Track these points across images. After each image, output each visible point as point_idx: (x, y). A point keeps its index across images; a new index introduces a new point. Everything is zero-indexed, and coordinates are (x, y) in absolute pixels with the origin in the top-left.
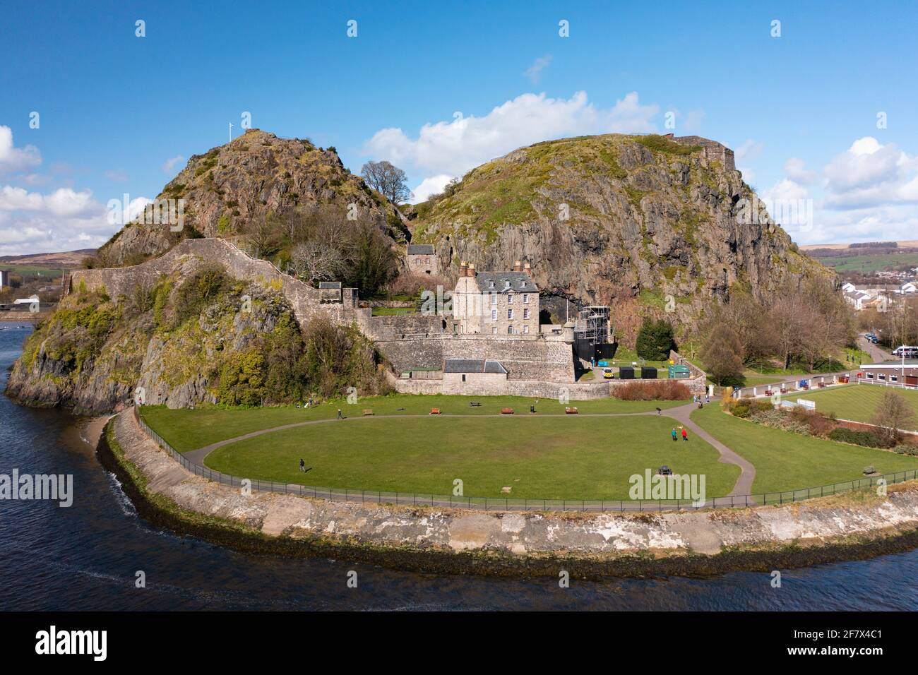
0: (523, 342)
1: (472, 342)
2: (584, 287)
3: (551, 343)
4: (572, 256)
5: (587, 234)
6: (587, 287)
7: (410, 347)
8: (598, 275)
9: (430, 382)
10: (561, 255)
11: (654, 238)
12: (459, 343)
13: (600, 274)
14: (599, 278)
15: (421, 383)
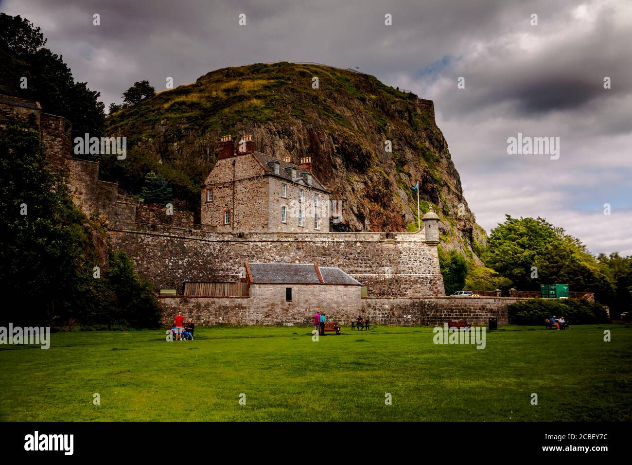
0: (358, 244)
1: (270, 245)
2: (352, 209)
3: (405, 245)
4: (333, 170)
5: (349, 145)
6: (355, 209)
7: (163, 247)
8: (366, 196)
9: (226, 302)
10: (321, 167)
11: (405, 167)
12: (246, 247)
13: (367, 196)
14: (366, 200)
15: (207, 306)
